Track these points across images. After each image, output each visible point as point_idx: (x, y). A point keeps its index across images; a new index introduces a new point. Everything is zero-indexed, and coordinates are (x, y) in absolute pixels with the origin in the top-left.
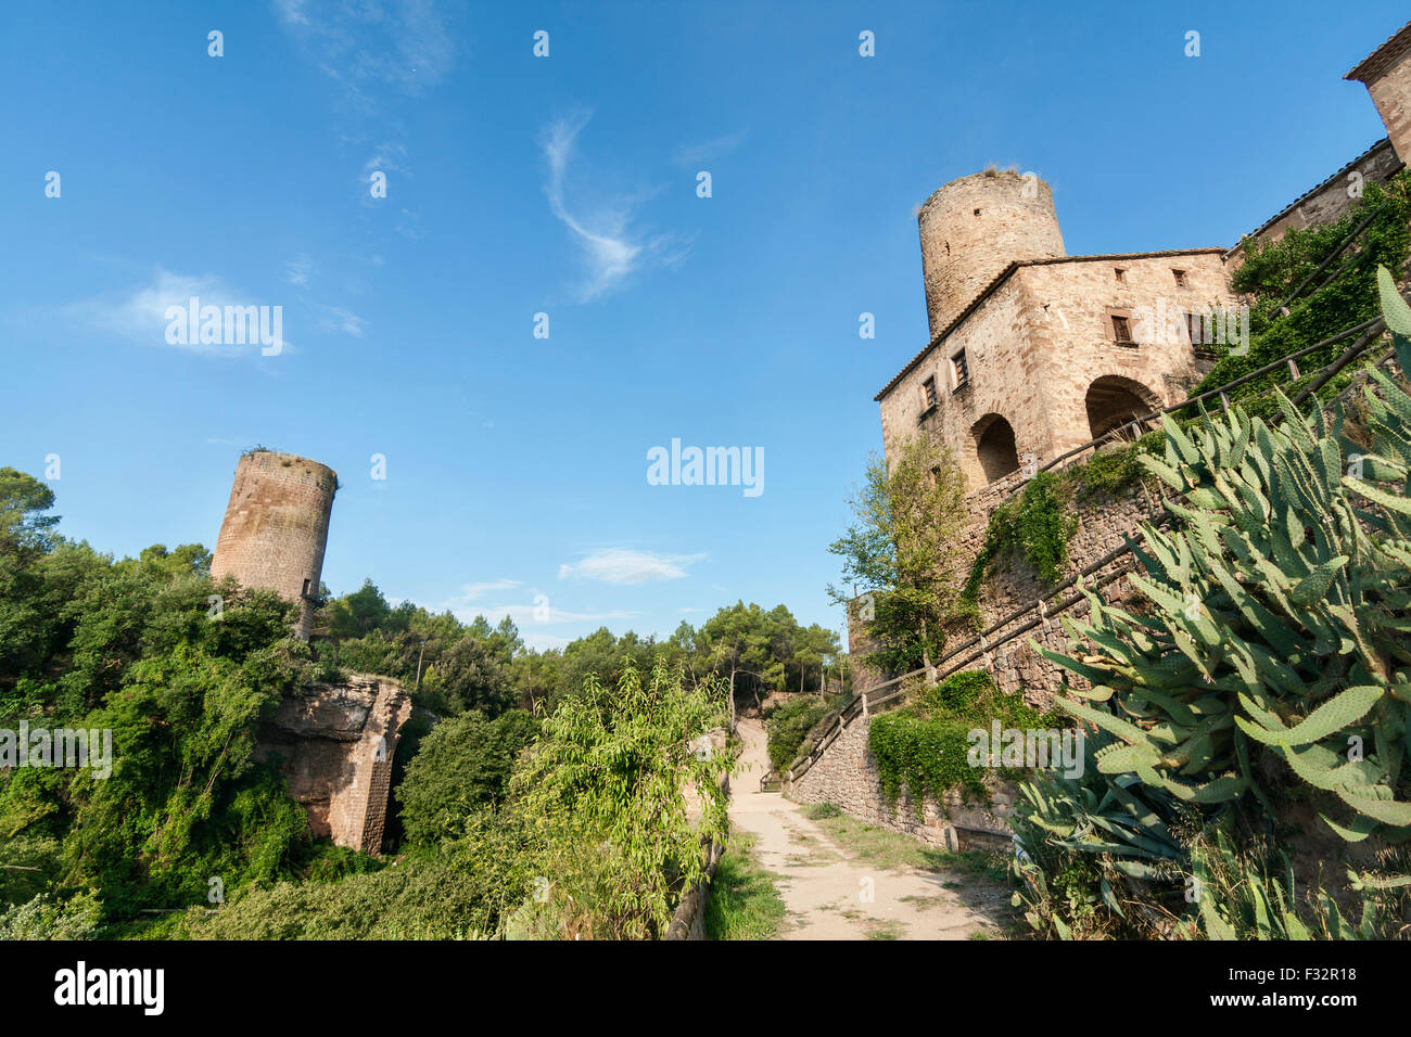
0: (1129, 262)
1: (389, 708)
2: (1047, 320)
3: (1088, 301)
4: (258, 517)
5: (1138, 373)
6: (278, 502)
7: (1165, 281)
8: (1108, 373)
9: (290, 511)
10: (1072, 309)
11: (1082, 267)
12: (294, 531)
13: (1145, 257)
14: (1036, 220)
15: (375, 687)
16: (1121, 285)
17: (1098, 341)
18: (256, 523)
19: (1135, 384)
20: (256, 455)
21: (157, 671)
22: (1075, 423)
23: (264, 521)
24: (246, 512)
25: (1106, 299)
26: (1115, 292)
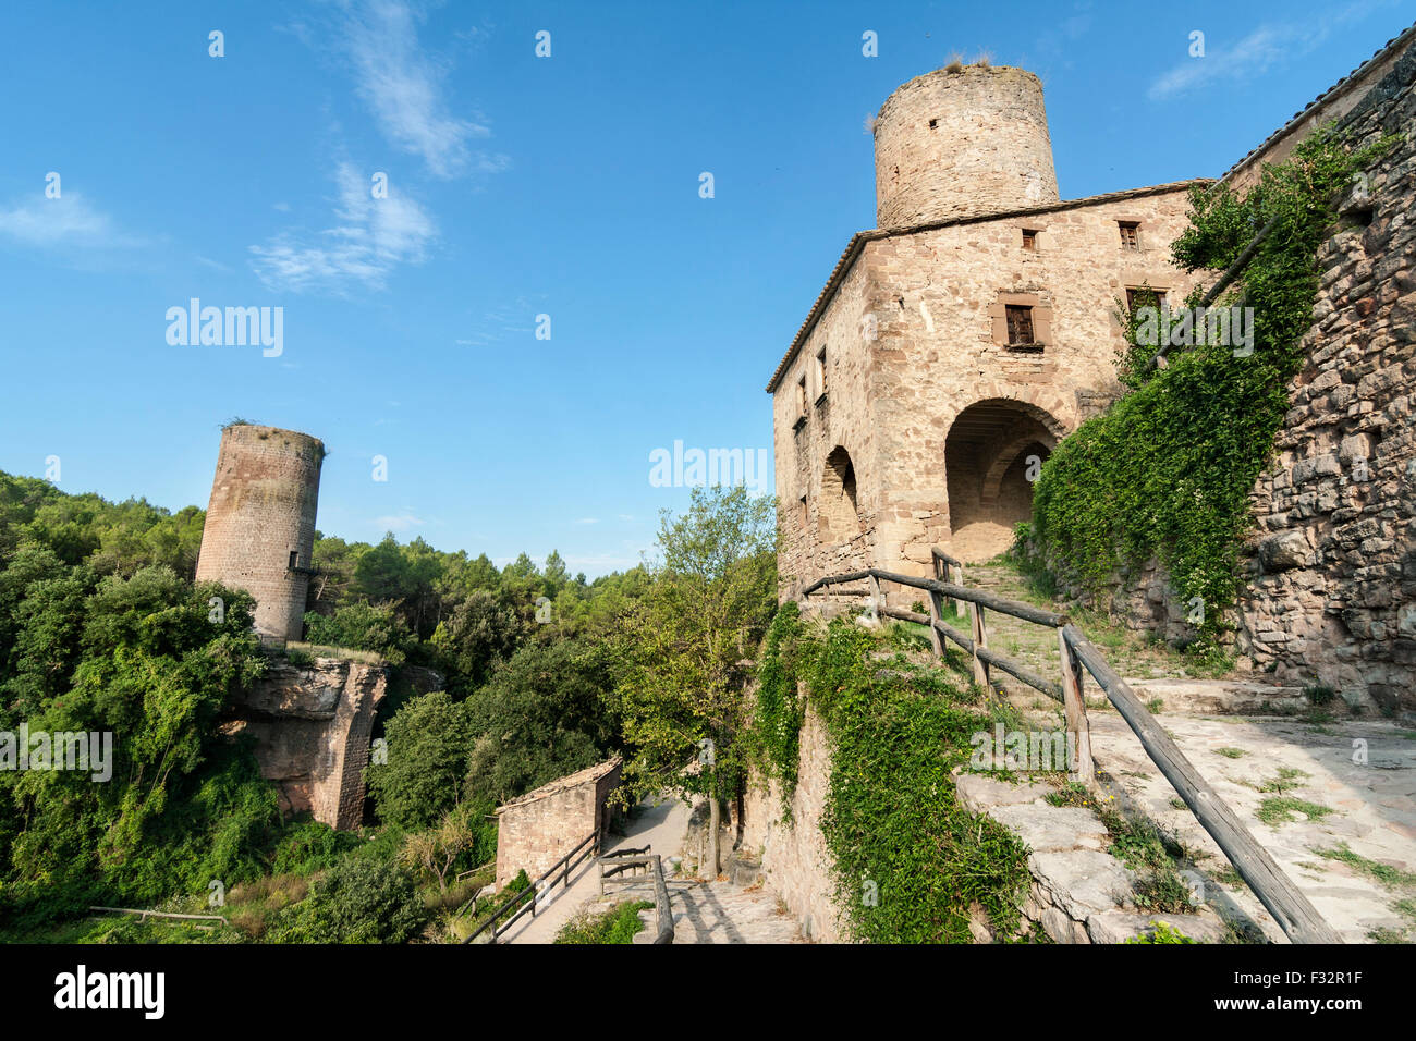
0: (1049, 217)
1: (360, 687)
2: (901, 321)
3: (972, 285)
4: (238, 493)
5: (1037, 392)
6: (256, 476)
7: (1103, 241)
8: (988, 395)
9: (270, 484)
10: (944, 301)
11: (968, 231)
12: (275, 505)
13: (1074, 206)
14: (1012, 129)
15: (344, 668)
16: (1029, 254)
17: (978, 346)
18: (237, 498)
19: (1032, 407)
20: (236, 428)
21: (95, 674)
22: (924, 479)
23: (244, 497)
24: (227, 488)
25: (1001, 279)
26: (1017, 267)
